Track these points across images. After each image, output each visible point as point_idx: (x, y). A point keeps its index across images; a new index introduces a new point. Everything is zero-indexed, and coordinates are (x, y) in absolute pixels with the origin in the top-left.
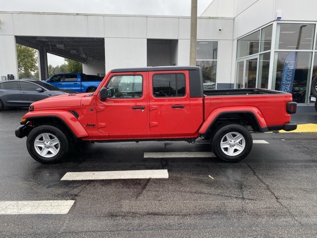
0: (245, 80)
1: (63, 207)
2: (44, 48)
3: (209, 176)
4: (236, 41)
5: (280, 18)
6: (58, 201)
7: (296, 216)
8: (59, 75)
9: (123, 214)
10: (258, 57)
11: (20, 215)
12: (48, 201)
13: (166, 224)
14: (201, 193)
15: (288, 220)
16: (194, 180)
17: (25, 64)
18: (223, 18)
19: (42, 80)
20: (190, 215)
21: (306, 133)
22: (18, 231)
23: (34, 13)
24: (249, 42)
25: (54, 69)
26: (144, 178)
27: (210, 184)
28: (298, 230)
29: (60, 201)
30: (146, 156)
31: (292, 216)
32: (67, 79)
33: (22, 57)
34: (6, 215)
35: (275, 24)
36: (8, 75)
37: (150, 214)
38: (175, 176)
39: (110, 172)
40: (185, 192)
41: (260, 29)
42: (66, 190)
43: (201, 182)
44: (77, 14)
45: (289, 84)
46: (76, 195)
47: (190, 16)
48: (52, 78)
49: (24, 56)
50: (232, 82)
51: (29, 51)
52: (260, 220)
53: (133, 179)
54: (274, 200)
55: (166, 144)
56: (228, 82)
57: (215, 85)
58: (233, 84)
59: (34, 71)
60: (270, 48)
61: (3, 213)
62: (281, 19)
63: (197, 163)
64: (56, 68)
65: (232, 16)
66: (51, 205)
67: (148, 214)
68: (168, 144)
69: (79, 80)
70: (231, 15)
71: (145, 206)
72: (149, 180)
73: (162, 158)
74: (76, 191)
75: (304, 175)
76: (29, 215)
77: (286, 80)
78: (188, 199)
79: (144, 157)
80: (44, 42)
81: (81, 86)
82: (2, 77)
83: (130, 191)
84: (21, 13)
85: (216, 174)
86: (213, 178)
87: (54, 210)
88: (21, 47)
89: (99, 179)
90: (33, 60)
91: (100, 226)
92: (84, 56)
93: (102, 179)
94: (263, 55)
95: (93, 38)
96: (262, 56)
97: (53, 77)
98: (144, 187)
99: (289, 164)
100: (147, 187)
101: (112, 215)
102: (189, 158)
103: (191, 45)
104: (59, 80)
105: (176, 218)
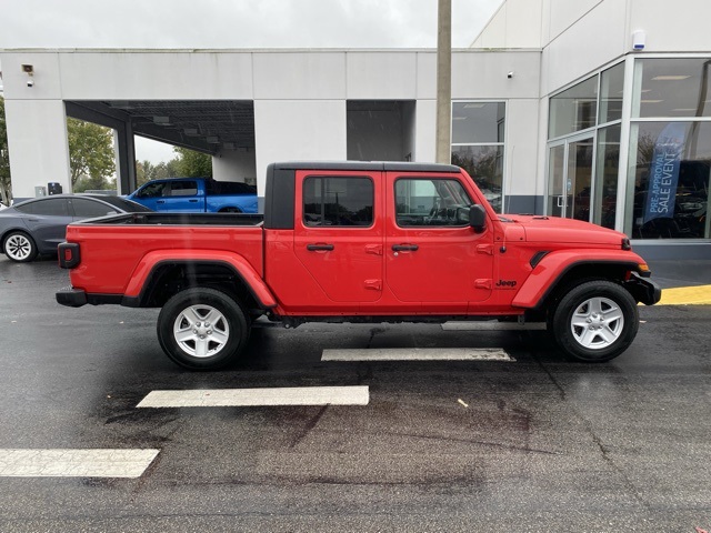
0: (567, 187)
1: (133, 462)
2: (129, 125)
3: (460, 401)
4: (546, 100)
5: (642, 46)
6: (124, 451)
7: (640, 490)
8: (158, 183)
9: (257, 480)
10: (594, 135)
11: (41, 478)
12: (105, 451)
13: (346, 501)
14: (434, 437)
15: (620, 497)
16: (425, 409)
17: (91, 160)
18: (516, 51)
19: (123, 194)
20: (402, 483)
21: (701, 305)
22: (33, 509)
23: (104, 51)
24: (577, 102)
25: (155, 170)
26: (314, 403)
27: (459, 418)
28: (640, 520)
29: (128, 451)
30: (327, 356)
31: (632, 488)
32: (174, 192)
33: (86, 146)
34: (14, 478)
35: (630, 60)
36: (50, 184)
37: (315, 481)
38: (384, 399)
39: (243, 390)
40: (399, 434)
41: (599, 71)
42: (143, 428)
43: (440, 412)
44: (195, 51)
45: (666, 196)
46: (164, 439)
47: (436, 47)
48: (142, 189)
49: (90, 142)
50: (540, 193)
51: (100, 132)
52: (556, 496)
53: (290, 407)
54: (597, 454)
55: (373, 332)
56: (531, 193)
57: (500, 199)
58: (542, 197)
59: (109, 174)
60: (619, 116)
61: (8, 473)
62: (644, 50)
63: (436, 373)
64: (160, 167)
65: (537, 45)
66: (109, 458)
67: (312, 480)
68: (379, 330)
69: (201, 192)
70: (535, 43)
71: (307, 463)
72: (324, 408)
73: (361, 362)
74: (163, 431)
75: (678, 400)
76: (60, 478)
77: (660, 185)
78: (403, 450)
79: (323, 358)
80: (129, 112)
81: (206, 206)
82: (37, 189)
83: (282, 432)
84: (77, 51)
85: (475, 397)
86: (466, 405)
87: (113, 469)
88: (83, 124)
89: (219, 405)
90: (108, 151)
91: (204, 504)
92: (215, 140)
93: (223, 405)
94: (605, 131)
95: (231, 101)
96: (604, 134)
97: (145, 188)
98: (311, 425)
99: (647, 375)
100: (318, 423)
101: (235, 482)
102: (421, 361)
103: (438, 113)
104: (158, 194)
105: (372, 489)
